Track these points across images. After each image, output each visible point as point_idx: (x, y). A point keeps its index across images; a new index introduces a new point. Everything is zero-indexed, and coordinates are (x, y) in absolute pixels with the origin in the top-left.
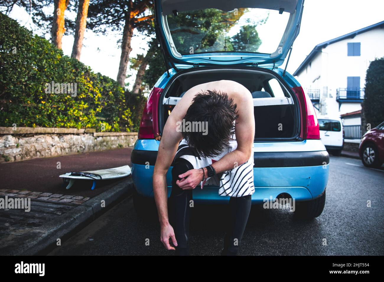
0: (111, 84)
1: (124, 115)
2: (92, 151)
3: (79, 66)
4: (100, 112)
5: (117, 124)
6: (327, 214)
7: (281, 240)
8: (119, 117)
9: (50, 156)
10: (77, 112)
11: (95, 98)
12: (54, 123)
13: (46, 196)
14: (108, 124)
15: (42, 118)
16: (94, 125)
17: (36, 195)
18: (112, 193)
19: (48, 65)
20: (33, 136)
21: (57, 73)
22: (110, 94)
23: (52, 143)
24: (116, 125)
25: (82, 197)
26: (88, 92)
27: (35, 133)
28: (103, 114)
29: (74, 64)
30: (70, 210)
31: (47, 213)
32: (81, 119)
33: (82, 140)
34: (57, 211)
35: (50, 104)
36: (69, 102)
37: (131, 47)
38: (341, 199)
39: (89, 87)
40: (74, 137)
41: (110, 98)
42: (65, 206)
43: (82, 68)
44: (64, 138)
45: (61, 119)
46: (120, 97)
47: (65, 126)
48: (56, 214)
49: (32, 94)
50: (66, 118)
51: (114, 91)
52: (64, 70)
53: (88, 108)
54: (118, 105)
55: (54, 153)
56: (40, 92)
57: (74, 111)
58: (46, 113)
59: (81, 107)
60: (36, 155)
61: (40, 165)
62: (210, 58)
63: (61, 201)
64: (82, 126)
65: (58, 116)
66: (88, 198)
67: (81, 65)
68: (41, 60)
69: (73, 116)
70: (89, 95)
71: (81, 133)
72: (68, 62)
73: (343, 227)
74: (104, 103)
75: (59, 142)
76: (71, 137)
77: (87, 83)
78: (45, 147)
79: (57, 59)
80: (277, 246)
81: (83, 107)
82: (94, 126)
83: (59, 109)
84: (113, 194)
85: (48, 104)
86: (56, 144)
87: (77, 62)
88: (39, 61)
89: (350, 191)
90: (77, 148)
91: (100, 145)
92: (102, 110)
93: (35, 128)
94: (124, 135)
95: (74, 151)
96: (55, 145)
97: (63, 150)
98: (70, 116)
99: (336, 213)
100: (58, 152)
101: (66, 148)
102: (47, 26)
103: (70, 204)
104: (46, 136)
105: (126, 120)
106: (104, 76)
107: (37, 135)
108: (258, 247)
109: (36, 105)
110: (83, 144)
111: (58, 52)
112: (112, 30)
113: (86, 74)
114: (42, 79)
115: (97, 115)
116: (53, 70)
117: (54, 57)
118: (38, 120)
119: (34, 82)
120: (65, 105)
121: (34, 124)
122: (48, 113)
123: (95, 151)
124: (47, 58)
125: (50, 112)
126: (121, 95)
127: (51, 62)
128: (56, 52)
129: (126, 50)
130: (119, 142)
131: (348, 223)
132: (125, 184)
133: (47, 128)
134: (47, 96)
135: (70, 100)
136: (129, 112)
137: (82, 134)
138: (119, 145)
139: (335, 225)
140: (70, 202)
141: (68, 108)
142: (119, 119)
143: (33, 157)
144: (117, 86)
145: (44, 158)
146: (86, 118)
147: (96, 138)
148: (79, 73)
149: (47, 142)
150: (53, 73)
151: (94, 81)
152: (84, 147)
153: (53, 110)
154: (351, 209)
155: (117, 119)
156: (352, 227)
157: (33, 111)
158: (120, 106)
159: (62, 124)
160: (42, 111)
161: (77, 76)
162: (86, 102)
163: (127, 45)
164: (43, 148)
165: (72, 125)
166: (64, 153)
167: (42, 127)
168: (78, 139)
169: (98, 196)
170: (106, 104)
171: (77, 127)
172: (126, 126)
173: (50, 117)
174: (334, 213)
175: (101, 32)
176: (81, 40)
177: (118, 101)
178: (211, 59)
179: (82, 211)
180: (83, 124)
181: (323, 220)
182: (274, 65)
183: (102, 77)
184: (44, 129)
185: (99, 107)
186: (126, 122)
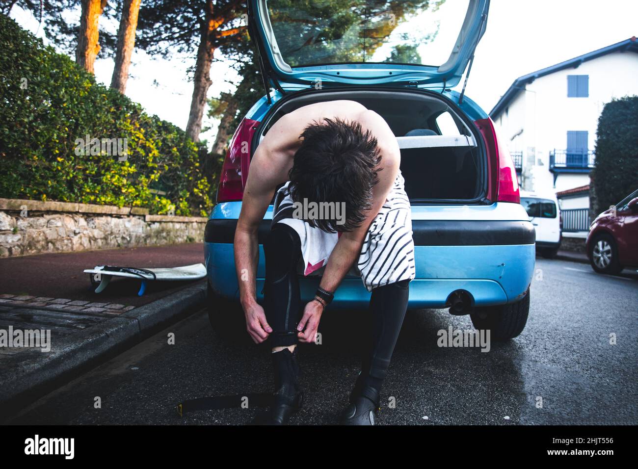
0: (175, 136)
1: (198, 188)
2: (143, 246)
3: (122, 102)
4: (157, 180)
5: (186, 203)
6: (532, 334)
7: (455, 369)
8: (188, 191)
9: (70, 251)
10: (118, 178)
11: (148, 158)
12: (79, 194)
13: (60, 304)
14: (169, 202)
15: (58, 186)
16: (147, 202)
17: (44, 302)
18: (172, 301)
19: (69, 97)
20: (42, 216)
21: (84, 111)
22: (173, 152)
23: (74, 228)
24: (183, 205)
25: (122, 306)
26: (136, 146)
27: (45, 210)
28: (161, 186)
29: (112, 98)
30: (100, 322)
31: (61, 326)
32: (124, 191)
33: (125, 226)
34: (79, 323)
35: (72, 163)
36: (104, 162)
37: (211, 79)
38: (555, 314)
39: (137, 138)
40: (111, 220)
41: (173, 159)
42: (91, 317)
43: (127, 107)
44: (95, 222)
45: (89, 189)
46: (190, 158)
47: (96, 201)
48: (75, 327)
49: (41, 144)
50: (99, 188)
51: (181, 147)
52: (96, 108)
53: (136, 172)
54: (188, 170)
55: (77, 245)
56: (55, 142)
57: (112, 177)
58: (64, 178)
59: (125, 171)
60: (46, 247)
61: (53, 263)
62: (338, 73)
63: (86, 310)
64: (125, 203)
65: (85, 184)
66: (133, 307)
67: (126, 101)
68: (57, 89)
69: (111, 185)
70: (139, 152)
71: (124, 215)
72: (103, 93)
73: (559, 351)
74: (163, 167)
75: (86, 227)
76: (107, 221)
77: (136, 132)
78: (62, 235)
79: (85, 87)
80: (449, 377)
81: (129, 171)
82: (147, 204)
83: (88, 172)
84: (174, 302)
85: (68, 162)
86: (81, 232)
87: (119, 96)
88: (53, 89)
89: (570, 303)
90: (117, 239)
91: (157, 236)
92: (160, 178)
93: (46, 202)
94: (196, 222)
95: (111, 244)
96: (79, 233)
97: (92, 242)
98: (105, 185)
99: (548, 332)
100: (85, 245)
101: (98, 239)
102: (70, 42)
103: (100, 314)
104: (64, 216)
105: (200, 197)
106: (164, 122)
107: (49, 215)
108: (416, 379)
109: (47, 164)
110: (126, 233)
111: (86, 76)
112: (180, 51)
113: (133, 116)
114: (59, 119)
115: (153, 185)
116: (78, 107)
117: (79, 85)
118: (50, 189)
119: (45, 124)
120: (97, 166)
121: (45, 196)
122: (68, 178)
123: (148, 245)
124: (67, 85)
125: (71, 176)
126: (193, 155)
127: (75, 93)
128: (83, 77)
129: (202, 84)
130: (189, 233)
131: (567, 345)
132: (195, 289)
133: (67, 203)
134: (66, 149)
135: (105, 159)
136: (206, 184)
137: (125, 217)
138: (188, 237)
139: (546, 349)
140: (102, 312)
141: (103, 172)
142: (188, 193)
143: (42, 251)
144: (186, 139)
145: (60, 253)
146: (132, 190)
147: (149, 225)
148: (121, 113)
149: (67, 226)
150: (77, 111)
151: (147, 129)
152: (129, 239)
153: (76, 174)
154: (571, 328)
155: (185, 195)
156: (574, 351)
157: (42, 173)
158: (190, 172)
159: (93, 198)
160: (57, 174)
161: (119, 118)
162: (134, 163)
163: (204, 75)
164: (59, 237)
165: (108, 199)
166: (94, 247)
167: (58, 201)
168: (118, 225)
169: (149, 305)
170: (167, 168)
171: (118, 204)
172: (201, 206)
173: (71, 184)
174: (545, 332)
175: (160, 54)
176: (126, 65)
177: (187, 164)
178: (340, 75)
179: (120, 324)
180: (127, 199)
181: (525, 342)
182: (445, 85)
183: (161, 122)
184: (61, 204)
185: (155, 172)
186: (201, 200)
